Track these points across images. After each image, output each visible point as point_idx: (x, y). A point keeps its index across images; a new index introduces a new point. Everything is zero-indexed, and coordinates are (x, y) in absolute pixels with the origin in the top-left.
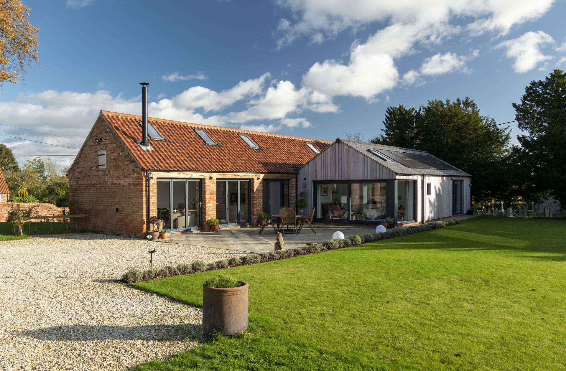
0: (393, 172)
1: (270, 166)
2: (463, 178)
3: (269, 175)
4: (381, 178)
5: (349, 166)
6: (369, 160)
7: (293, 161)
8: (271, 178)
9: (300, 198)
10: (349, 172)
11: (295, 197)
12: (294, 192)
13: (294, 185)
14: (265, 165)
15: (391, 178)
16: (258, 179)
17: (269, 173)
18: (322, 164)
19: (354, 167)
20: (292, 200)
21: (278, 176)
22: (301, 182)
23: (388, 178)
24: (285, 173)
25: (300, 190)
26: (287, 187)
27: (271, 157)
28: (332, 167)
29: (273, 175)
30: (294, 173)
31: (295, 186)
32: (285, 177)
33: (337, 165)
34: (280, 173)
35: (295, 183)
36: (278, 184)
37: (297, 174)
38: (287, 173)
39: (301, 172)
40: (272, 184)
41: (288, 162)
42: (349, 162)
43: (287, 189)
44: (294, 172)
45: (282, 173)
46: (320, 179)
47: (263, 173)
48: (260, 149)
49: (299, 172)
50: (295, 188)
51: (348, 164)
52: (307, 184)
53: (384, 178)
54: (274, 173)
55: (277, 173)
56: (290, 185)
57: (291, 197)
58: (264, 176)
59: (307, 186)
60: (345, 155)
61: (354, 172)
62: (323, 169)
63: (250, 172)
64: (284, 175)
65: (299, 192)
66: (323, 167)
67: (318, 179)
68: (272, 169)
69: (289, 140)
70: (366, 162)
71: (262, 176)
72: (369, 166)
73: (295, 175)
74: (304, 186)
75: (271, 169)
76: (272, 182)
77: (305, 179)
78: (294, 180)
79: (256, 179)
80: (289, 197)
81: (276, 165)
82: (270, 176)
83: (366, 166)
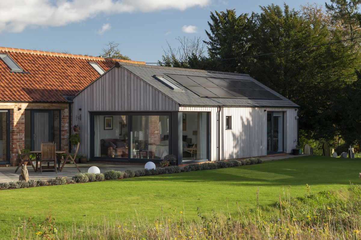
0: (176, 103)
1: (35, 94)
2: (284, 110)
3: (34, 104)
4: (164, 110)
5: (129, 95)
6: (151, 88)
7: (68, 87)
8: (36, 108)
9: (74, 133)
10: (129, 101)
11: (68, 131)
12: (67, 125)
13: (66, 116)
14: (29, 92)
15: (174, 110)
16: (19, 109)
17: (33, 102)
18: (100, 92)
19: (135, 96)
20: (64, 135)
21: (46, 106)
22: (75, 113)
23: (170, 110)
24: (54, 102)
25: (75, 122)
26: (59, 119)
27: (38, 83)
28: (111, 96)
29: (39, 104)
30: (67, 103)
31: (68, 118)
32: (55, 106)
33: (117, 94)
34: (47, 102)
35: (67, 114)
36: (46, 115)
37: (70, 104)
38: (58, 102)
39: (76, 100)
40: (37, 115)
41: (60, 88)
42: (129, 90)
43: (59, 122)
44: (67, 101)
45: (51, 102)
46: (98, 110)
47: (25, 102)
48: (25, 72)
49: (74, 101)
50: (68, 121)
51: (129, 93)
52: (83, 115)
53: (167, 110)
54: (40, 102)
55: (44, 102)
56: (62, 117)
57: (63, 131)
58: (28, 106)
59: (83, 119)
60: (126, 82)
61: (135, 102)
62: (100, 97)
63: (8, 102)
64: (53, 104)
65: (73, 126)
66: (100, 95)
67: (95, 110)
68: (38, 97)
69: (67, 60)
70: (148, 90)
71: (24, 106)
72: (151, 95)
73: (68, 105)
74: (80, 118)
75: (36, 98)
76: (38, 113)
77: (80, 109)
78: (67, 110)
79: (16, 109)
80: (60, 131)
81: (43, 92)
82: (35, 106)
83: (148, 96)
